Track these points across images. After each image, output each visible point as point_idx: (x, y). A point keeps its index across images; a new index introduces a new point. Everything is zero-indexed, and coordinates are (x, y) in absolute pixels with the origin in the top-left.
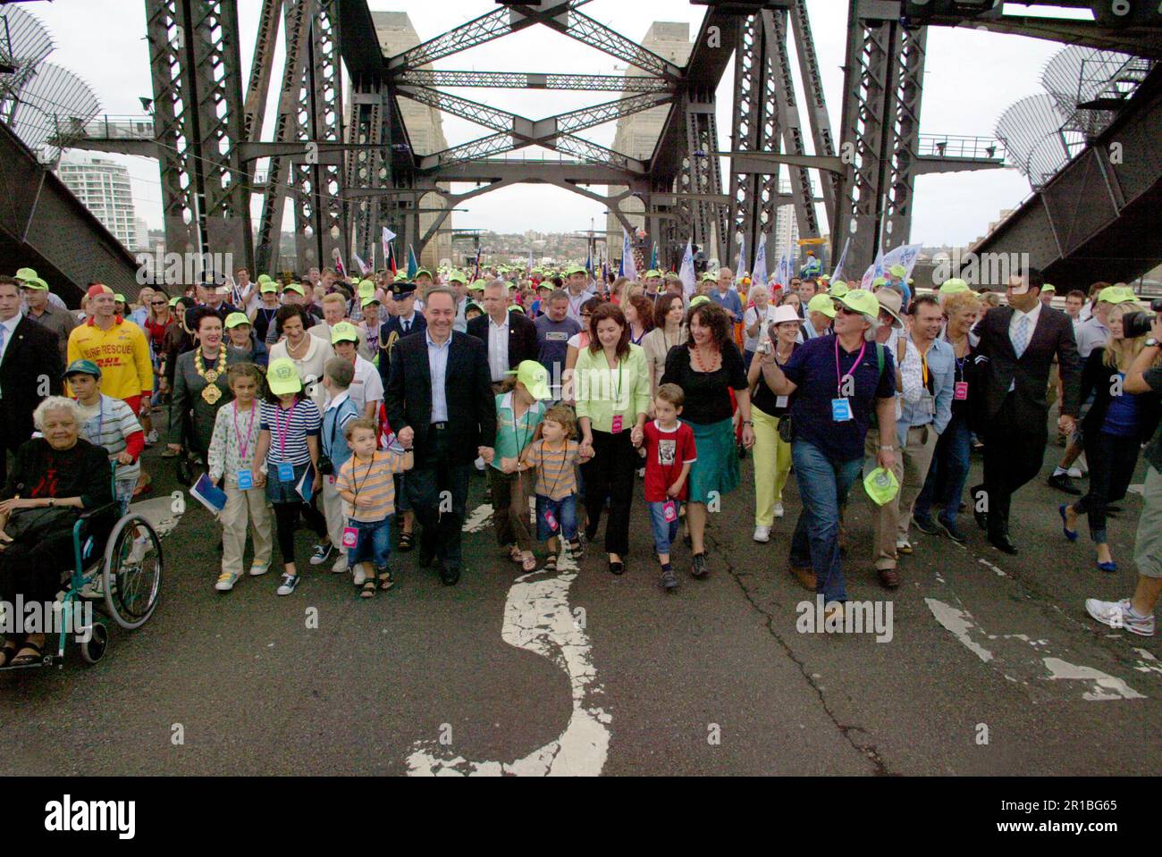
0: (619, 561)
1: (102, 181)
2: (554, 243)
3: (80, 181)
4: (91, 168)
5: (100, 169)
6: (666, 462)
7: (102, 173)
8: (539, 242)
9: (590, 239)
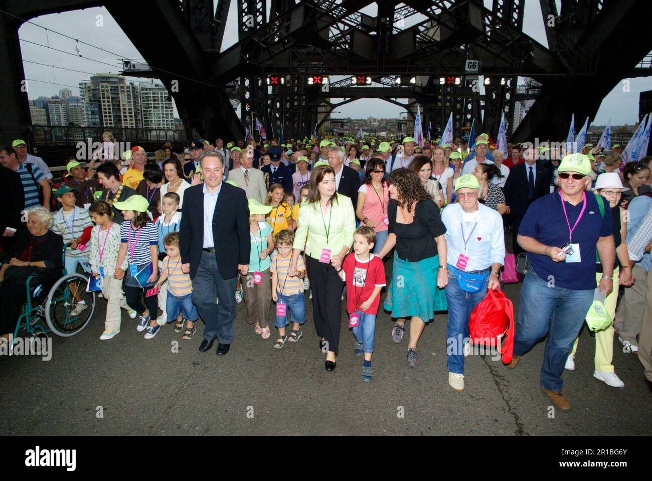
0: (334, 361)
1: (159, 95)
2: (383, 124)
3: (149, 95)
4: (155, 89)
5: (158, 89)
6: (358, 284)
7: (159, 91)
8: (375, 123)
9: (398, 123)
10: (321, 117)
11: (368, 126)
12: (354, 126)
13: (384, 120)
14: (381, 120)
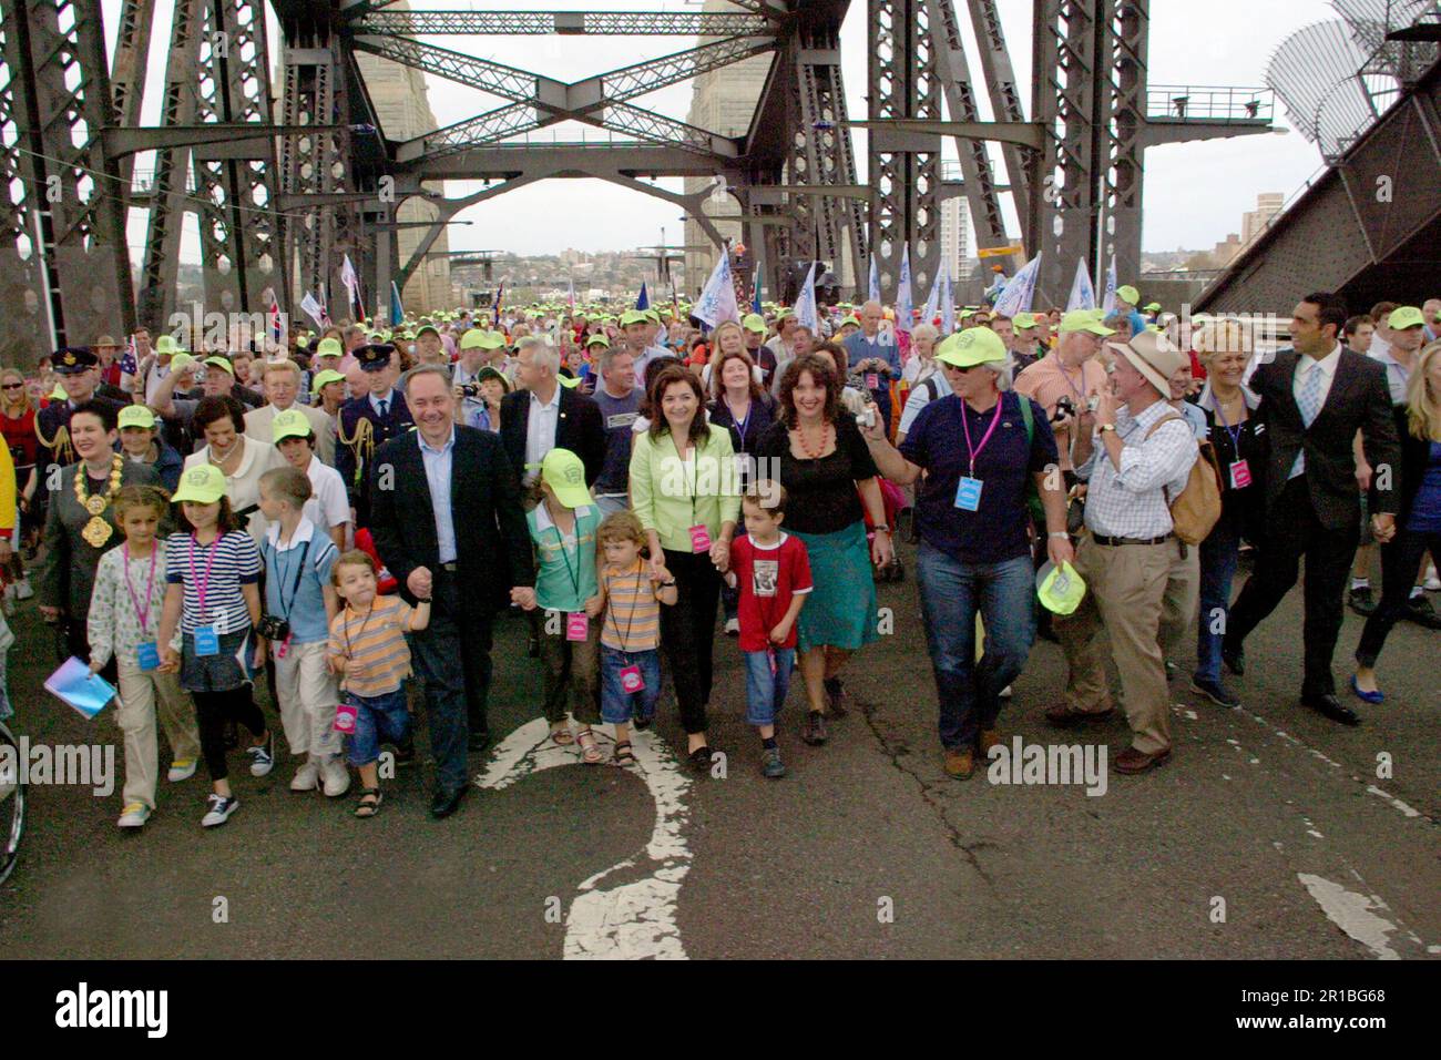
2: (606, 267)
6: (763, 592)
8: (582, 266)
9: (660, 259)
10: (409, 242)
11: (564, 273)
12: (528, 276)
13: (605, 256)
14: (599, 256)
